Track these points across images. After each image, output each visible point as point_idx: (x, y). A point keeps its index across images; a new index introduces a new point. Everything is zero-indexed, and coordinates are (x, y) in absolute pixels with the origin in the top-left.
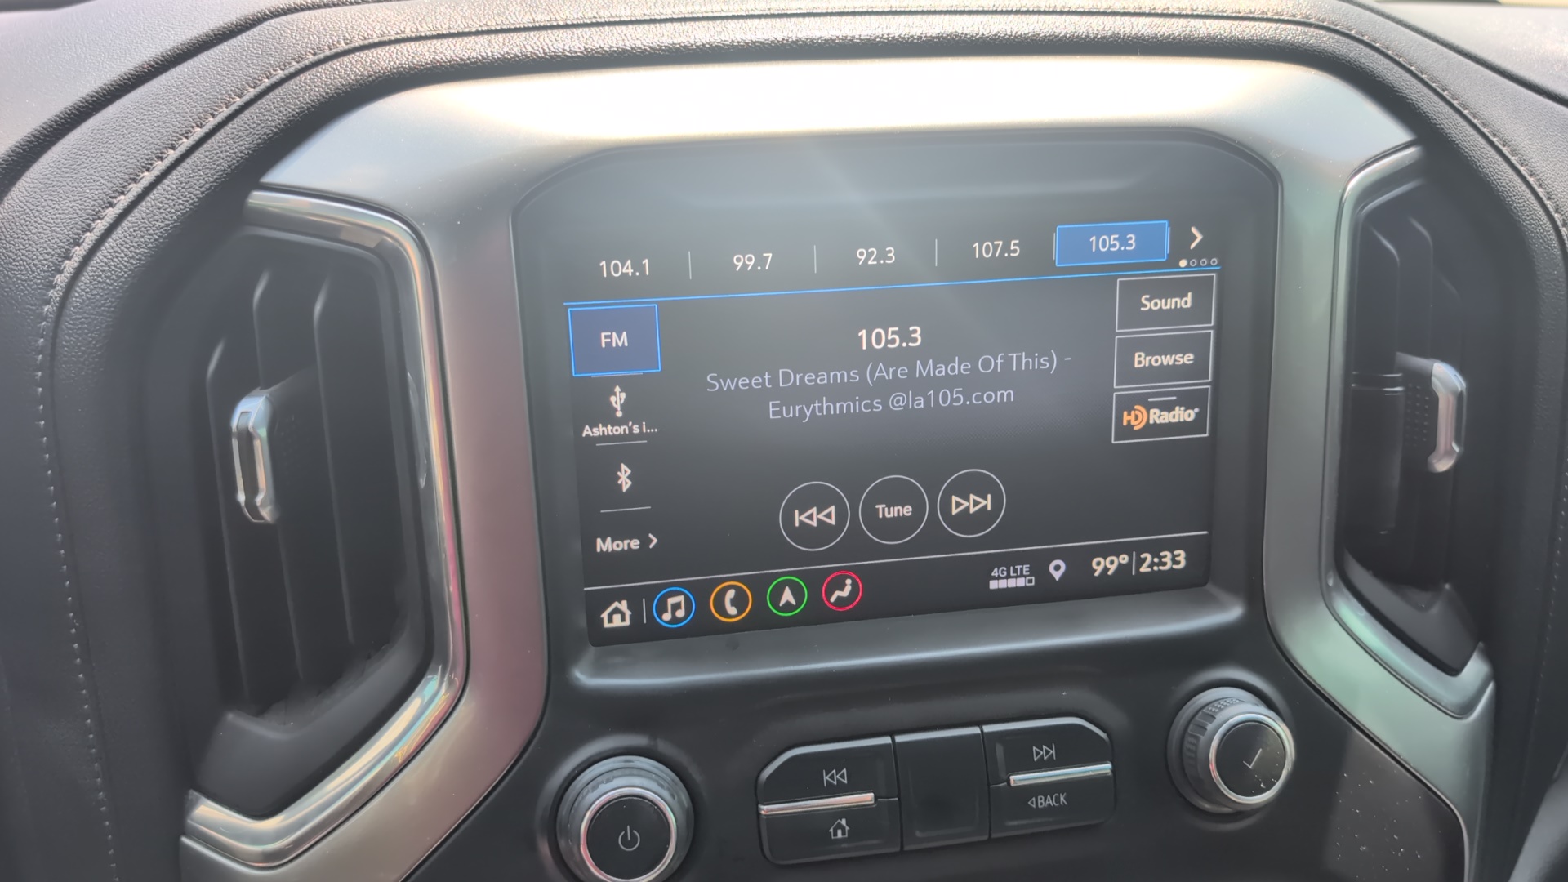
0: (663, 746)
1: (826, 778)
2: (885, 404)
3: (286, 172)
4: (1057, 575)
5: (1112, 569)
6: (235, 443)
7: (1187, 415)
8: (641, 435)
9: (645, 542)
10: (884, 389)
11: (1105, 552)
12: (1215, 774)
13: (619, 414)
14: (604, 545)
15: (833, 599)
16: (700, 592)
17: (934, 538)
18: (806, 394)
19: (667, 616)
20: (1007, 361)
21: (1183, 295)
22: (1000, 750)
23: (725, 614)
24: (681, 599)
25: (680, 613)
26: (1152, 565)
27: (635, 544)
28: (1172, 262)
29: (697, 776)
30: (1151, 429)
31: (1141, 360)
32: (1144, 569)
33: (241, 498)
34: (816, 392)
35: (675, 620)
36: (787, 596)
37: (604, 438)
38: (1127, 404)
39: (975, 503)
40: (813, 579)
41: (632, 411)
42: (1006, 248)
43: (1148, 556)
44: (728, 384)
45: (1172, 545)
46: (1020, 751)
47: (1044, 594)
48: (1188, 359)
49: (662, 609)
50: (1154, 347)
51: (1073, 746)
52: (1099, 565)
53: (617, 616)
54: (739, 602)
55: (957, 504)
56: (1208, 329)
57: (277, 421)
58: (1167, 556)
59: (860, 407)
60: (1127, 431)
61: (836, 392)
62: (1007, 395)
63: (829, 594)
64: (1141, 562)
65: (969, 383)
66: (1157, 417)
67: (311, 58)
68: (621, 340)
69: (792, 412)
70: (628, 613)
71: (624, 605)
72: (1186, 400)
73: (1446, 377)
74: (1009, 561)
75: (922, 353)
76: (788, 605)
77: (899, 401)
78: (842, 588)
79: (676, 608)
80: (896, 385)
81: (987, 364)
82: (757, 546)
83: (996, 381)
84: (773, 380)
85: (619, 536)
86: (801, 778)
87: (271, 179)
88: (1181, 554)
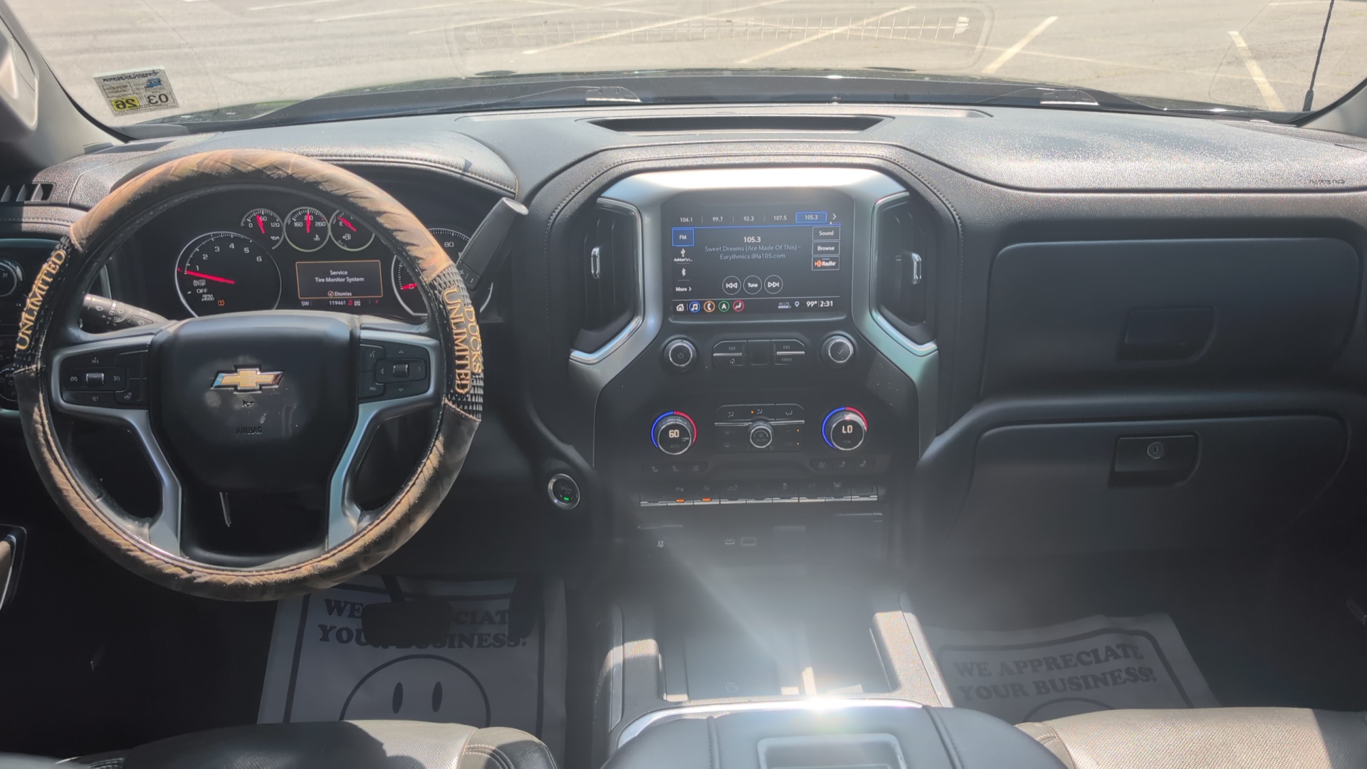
0: (690, 338)
1: (730, 348)
2: (751, 257)
3: (607, 194)
4: (797, 306)
5: (812, 305)
6: (592, 258)
7: (833, 264)
8: (688, 262)
9: (688, 289)
10: (750, 253)
11: (811, 300)
12: (830, 354)
13: (683, 256)
14: (678, 289)
15: (736, 308)
16: (701, 304)
17: (763, 293)
18: (731, 253)
19: (693, 309)
20: (783, 247)
21: (831, 231)
22: (774, 346)
23: (707, 309)
24: (696, 305)
25: (696, 309)
26: (824, 304)
27: (686, 289)
28: (828, 223)
29: (698, 346)
30: (822, 267)
31: (820, 248)
32: (822, 305)
33: (593, 272)
34: (733, 253)
35: (695, 310)
36: (724, 306)
37: (679, 262)
38: (816, 260)
39: (775, 285)
40: (731, 302)
41: (686, 256)
42: (783, 217)
43: (822, 302)
44: (710, 250)
45: (830, 300)
46: (781, 346)
47: (793, 311)
48: (833, 248)
49: (692, 307)
50: (823, 245)
51: (794, 346)
52: (809, 303)
53: (680, 308)
54: (712, 307)
55: (770, 285)
56: (838, 241)
57: (601, 253)
58: (828, 302)
59: (743, 257)
60: (816, 268)
61: (738, 253)
62: (783, 256)
63: (735, 306)
64: (820, 304)
65: (773, 252)
66: (824, 264)
67: (613, 166)
68: (684, 237)
69: (726, 258)
70: (683, 307)
71: (682, 305)
72: (832, 259)
73: (916, 257)
74: (784, 301)
75: (761, 244)
76: (724, 309)
77: (754, 256)
78: (738, 305)
79: (695, 307)
80: (754, 252)
81: (778, 247)
82: (717, 293)
83: (780, 252)
84: (722, 249)
85: (682, 287)
86: (723, 348)
87: (603, 195)
88: (832, 302)
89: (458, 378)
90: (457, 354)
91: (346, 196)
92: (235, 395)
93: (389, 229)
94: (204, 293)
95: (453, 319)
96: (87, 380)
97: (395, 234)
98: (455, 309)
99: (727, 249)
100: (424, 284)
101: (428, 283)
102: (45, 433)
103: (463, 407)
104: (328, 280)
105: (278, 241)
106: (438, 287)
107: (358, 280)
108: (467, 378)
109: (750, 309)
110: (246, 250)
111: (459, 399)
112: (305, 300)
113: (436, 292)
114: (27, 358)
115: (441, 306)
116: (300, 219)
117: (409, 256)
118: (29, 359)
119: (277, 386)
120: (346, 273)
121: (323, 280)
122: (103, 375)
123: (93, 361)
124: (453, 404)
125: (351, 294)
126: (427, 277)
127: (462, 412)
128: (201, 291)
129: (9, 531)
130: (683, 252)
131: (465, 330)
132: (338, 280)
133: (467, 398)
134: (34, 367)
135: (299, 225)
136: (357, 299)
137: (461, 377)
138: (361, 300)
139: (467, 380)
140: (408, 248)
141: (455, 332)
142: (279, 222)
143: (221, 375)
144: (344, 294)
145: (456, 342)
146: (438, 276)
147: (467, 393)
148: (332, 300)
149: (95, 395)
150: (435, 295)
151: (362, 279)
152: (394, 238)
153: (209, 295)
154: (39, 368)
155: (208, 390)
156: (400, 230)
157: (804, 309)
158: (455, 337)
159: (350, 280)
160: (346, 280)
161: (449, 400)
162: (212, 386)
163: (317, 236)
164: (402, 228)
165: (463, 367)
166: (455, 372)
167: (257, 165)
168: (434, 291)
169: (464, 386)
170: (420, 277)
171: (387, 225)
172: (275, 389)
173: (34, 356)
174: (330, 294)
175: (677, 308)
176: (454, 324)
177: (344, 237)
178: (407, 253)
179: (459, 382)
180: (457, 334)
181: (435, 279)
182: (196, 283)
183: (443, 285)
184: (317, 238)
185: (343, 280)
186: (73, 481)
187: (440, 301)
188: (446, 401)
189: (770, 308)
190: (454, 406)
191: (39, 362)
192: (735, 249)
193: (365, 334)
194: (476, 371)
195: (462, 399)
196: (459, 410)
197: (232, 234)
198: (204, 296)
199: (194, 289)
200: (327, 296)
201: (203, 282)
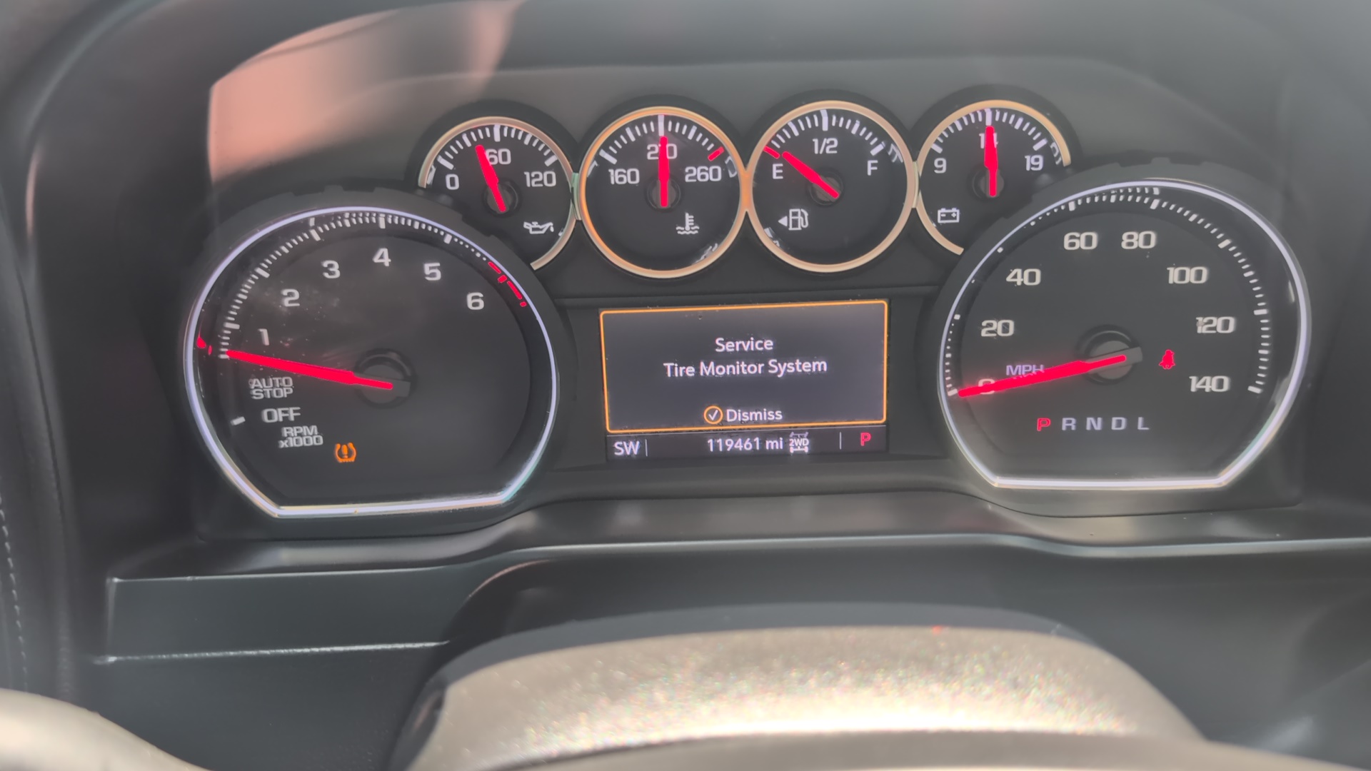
94: (286, 423)
104: (709, 369)
105: (550, 239)
107: (807, 367)
110: (432, 271)
112: (627, 438)
116: (631, 155)
120: (769, 344)
125: (779, 415)
128: (278, 415)
132: (740, 368)
135: (627, 179)
136: (799, 432)
138: (813, 435)
142: (556, 166)
144: (755, 415)
148: (716, 434)
151: (820, 366)
153: (304, 429)
159: (781, 369)
160: (767, 368)
163: (689, 219)
174: (712, 416)
177: (783, 221)
182: (259, 388)
184: (689, 227)
185: (758, 369)
197: (384, 215)
198: (285, 431)
199: (252, 408)
200: (703, 423)
201: (283, 387)
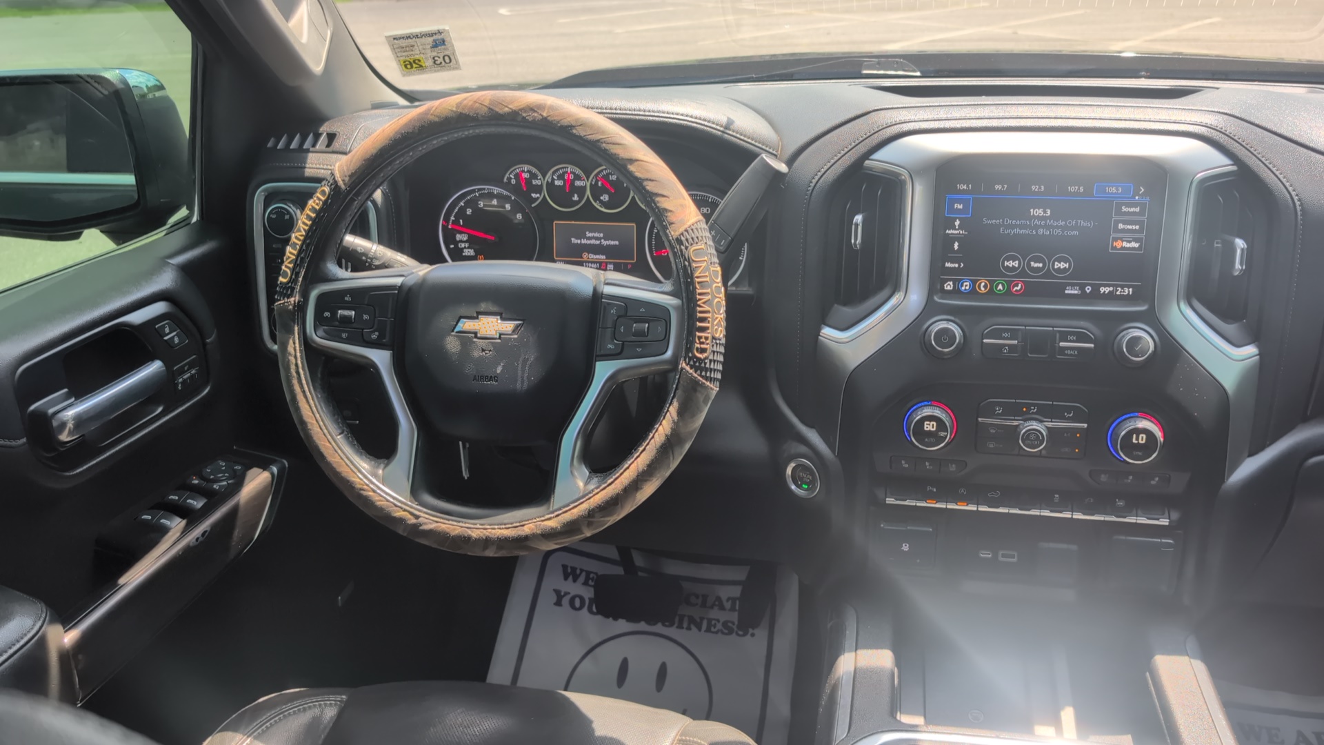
0: (957, 320)
1: (1003, 335)
2: (1037, 232)
3: (877, 156)
4: (1088, 291)
5: (1107, 292)
6: (853, 227)
7: (1137, 245)
8: (962, 234)
9: (960, 265)
10: (1037, 227)
11: (1105, 286)
12: (1125, 350)
13: (957, 227)
14: (948, 265)
15: (1014, 290)
16: (974, 282)
17: (1048, 274)
18: (1013, 227)
19: (963, 288)
20: (1077, 223)
21: (1136, 207)
22: (1058, 335)
23: (980, 289)
24: (968, 283)
25: (967, 288)
26: (1121, 292)
27: (957, 265)
28: (1133, 197)
29: (966, 330)
30: (1122, 248)
31: (1121, 226)
32: (1118, 293)
33: (853, 241)
34: (1016, 226)
35: (965, 290)
36: (1000, 287)
37: (952, 234)
38: (1115, 239)
39: (1063, 265)
40: (1009, 283)
41: (961, 227)
42: (1079, 189)
43: (1120, 289)
44: (989, 222)
45: (1129, 287)
46: (1064, 337)
47: (1083, 297)
48: (1137, 227)
49: (962, 285)
50: (1125, 223)
51: (1081, 337)
52: (1102, 290)
53: (949, 286)
54: (985, 287)
55: (1057, 265)
56: (1144, 218)
57: (864, 222)
58: (1126, 290)
59: (1028, 232)
60: (1114, 248)
61: (1021, 227)
62: (1076, 233)
63: (1013, 287)
64: (1117, 290)
65: (1064, 228)
66: (1125, 244)
67: (885, 126)
68: (960, 207)
69: (1008, 232)
70: (952, 286)
71: (951, 283)
72: (1136, 240)
73: (1240, 243)
74: (1073, 285)
75: (1050, 218)
76: (1000, 290)
77: (1041, 231)
78: (1018, 286)
79: (966, 286)
80: (1040, 226)
81: (1070, 223)
82: (993, 270)
83: (1072, 228)
84: (1003, 222)
85: (952, 263)
86: (996, 334)
87: (872, 157)
88: (1131, 290)
89: (698, 342)
90: (699, 315)
91: (598, 141)
92: (474, 342)
93: (640, 179)
94: (465, 248)
95: (698, 277)
96: (339, 316)
97: (645, 183)
98: (701, 267)
99: (1010, 222)
100: (671, 238)
101: (674, 237)
102: (297, 365)
103: (701, 373)
104: (584, 241)
105: (538, 198)
106: (685, 242)
107: (613, 243)
108: (708, 342)
109: (1032, 291)
110: (508, 207)
111: (697, 364)
113: (683, 247)
114: (287, 291)
115: (687, 263)
116: (561, 177)
117: (658, 207)
118: (289, 292)
119: (516, 336)
120: (602, 235)
121: (579, 242)
122: (353, 313)
123: (346, 299)
124: (691, 368)
125: (604, 257)
126: (675, 231)
127: (699, 378)
128: (463, 245)
129: (273, 462)
130: (957, 223)
131: (709, 291)
132: (593, 242)
133: (705, 364)
134: (292, 300)
135: (560, 184)
136: (610, 263)
137: (701, 340)
138: (614, 263)
139: (708, 344)
140: (657, 199)
141: (698, 291)
142: (540, 179)
143: (463, 320)
144: (598, 257)
145: (698, 303)
146: (686, 231)
147: (706, 358)
148: (586, 262)
149: (344, 332)
150: (681, 250)
151: (616, 243)
152: (644, 188)
153: (470, 250)
154: (297, 302)
155: (449, 335)
156: (650, 180)
157: (1096, 296)
158: (698, 297)
159: (605, 243)
160: (601, 242)
161: (687, 365)
162: (453, 331)
163: (576, 195)
164: (653, 178)
165: (703, 329)
166: (696, 335)
167: (514, 106)
168: (680, 247)
169: (703, 351)
170: (668, 231)
171: (638, 175)
172: (514, 338)
173: (293, 289)
174: (585, 256)
175: (945, 285)
176: (699, 283)
177: (602, 198)
178: (655, 205)
179: (698, 346)
180: (700, 294)
181: (682, 234)
182: (459, 237)
183: (690, 240)
184: (576, 198)
185: (598, 242)
186: (318, 416)
187: (685, 257)
188: (684, 365)
189: (1056, 292)
190: (691, 371)
191: (297, 295)
192: (1018, 222)
193: (608, 290)
194: (717, 336)
195: (700, 364)
196: (696, 375)
197: (496, 190)
198: (465, 250)
199: (456, 243)
200: (582, 257)
201: (465, 237)
